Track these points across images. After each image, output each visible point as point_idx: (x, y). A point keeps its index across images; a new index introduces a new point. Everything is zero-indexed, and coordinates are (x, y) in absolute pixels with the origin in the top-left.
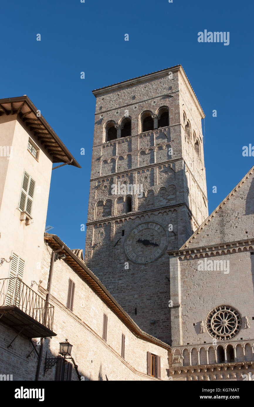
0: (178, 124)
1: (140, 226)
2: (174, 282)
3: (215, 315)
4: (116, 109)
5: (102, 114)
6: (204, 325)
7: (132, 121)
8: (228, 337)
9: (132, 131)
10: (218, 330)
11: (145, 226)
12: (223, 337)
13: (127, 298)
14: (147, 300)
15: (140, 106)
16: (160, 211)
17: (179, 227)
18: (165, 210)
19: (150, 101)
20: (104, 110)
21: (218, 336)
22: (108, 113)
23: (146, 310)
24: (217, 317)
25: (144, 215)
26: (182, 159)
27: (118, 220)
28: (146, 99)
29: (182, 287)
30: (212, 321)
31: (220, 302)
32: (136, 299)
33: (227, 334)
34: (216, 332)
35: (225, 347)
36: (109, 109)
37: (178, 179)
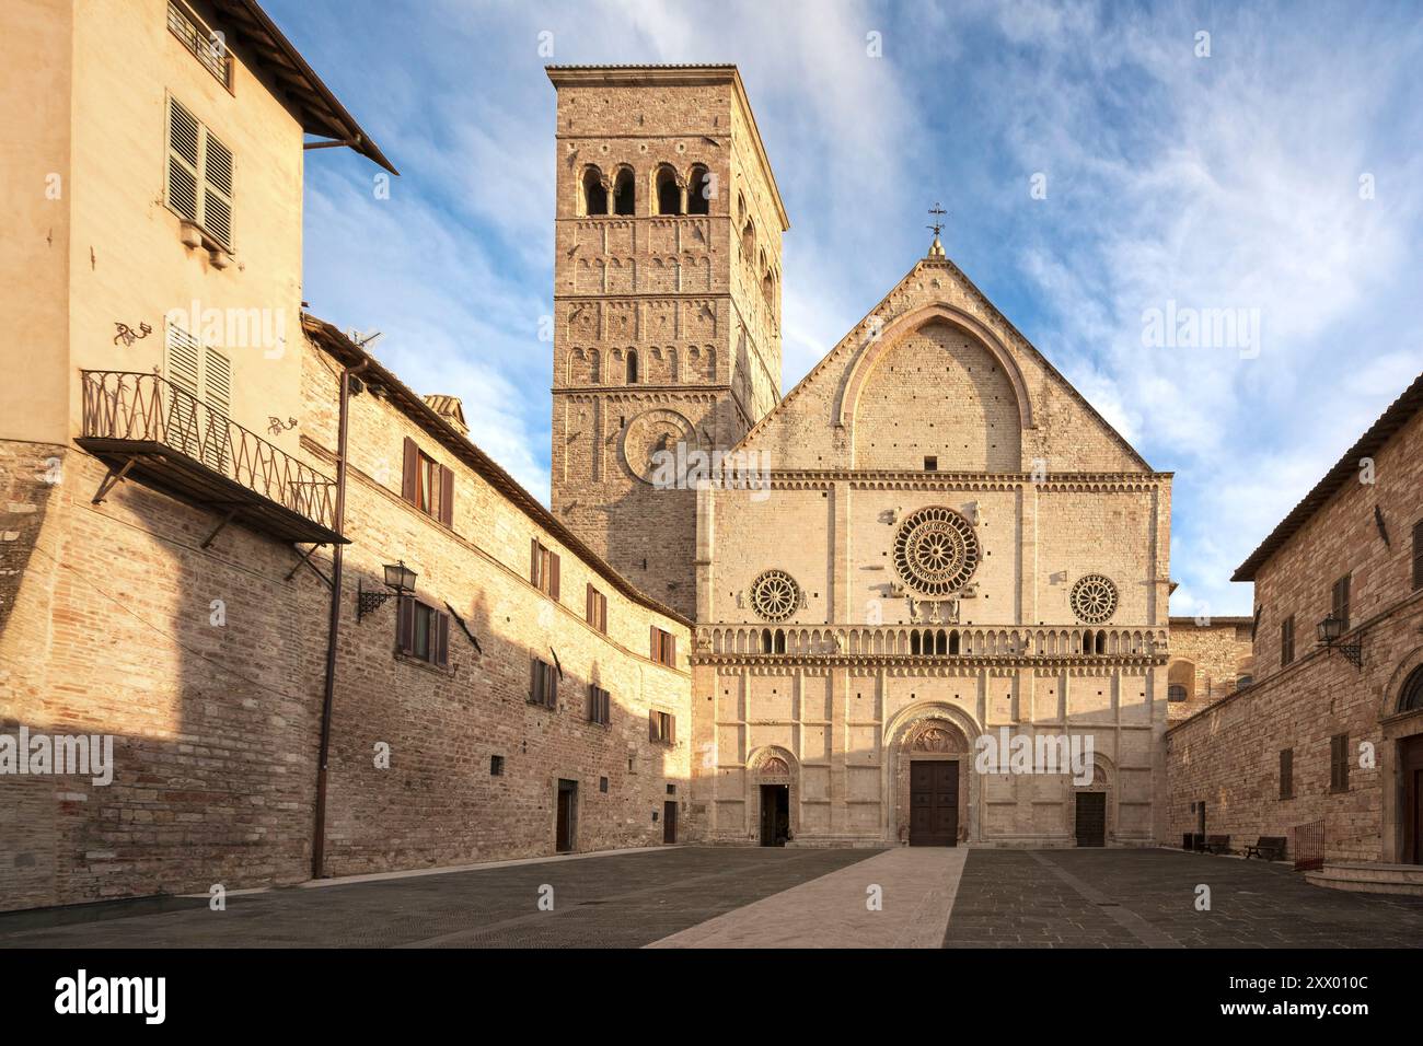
0: (725, 215)
1: (651, 415)
2: (703, 522)
3: (763, 584)
4: (602, 137)
5: (572, 141)
6: (746, 596)
7: (636, 181)
8: (778, 618)
9: (637, 204)
10: (765, 607)
11: (661, 416)
12: (771, 618)
13: (630, 540)
14: (664, 547)
15: (651, 146)
16: (688, 393)
17: (718, 430)
18: (695, 393)
19: (672, 140)
20: (576, 131)
21: (765, 616)
22: (586, 141)
23: (662, 565)
24: (766, 587)
25: (660, 394)
26: (728, 295)
27: (612, 394)
28: (664, 133)
29: (716, 532)
30: (758, 592)
31: (770, 565)
32: (645, 543)
33: (778, 614)
34: (762, 609)
35: (773, 632)
36: (587, 133)
37: (721, 336)
